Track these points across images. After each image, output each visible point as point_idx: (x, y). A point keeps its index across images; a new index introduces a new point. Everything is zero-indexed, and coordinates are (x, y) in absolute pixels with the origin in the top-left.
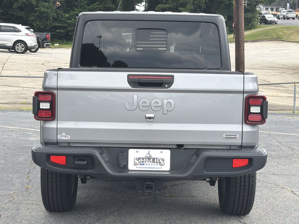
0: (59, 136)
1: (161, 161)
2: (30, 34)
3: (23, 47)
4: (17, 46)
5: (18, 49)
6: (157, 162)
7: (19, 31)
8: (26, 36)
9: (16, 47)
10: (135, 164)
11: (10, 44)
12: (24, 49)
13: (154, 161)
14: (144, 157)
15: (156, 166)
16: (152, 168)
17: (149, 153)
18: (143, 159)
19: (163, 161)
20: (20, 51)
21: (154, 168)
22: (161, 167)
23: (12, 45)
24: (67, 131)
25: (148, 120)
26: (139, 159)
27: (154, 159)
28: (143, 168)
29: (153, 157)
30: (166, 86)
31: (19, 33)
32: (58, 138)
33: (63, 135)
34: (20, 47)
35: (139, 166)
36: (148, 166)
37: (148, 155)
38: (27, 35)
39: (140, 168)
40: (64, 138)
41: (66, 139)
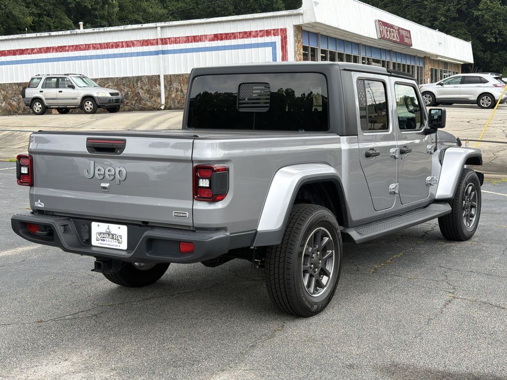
0: (36, 203)
1: (119, 238)
2: (499, 85)
3: (489, 101)
4: (483, 100)
5: (483, 104)
6: (116, 239)
7: (486, 82)
8: (493, 88)
9: (481, 101)
10: (98, 240)
11: (474, 98)
12: (490, 103)
13: (113, 238)
14: (104, 232)
15: (115, 244)
16: (111, 245)
17: (108, 228)
18: (104, 234)
19: (121, 238)
20: (486, 106)
22: (119, 244)
23: (476, 99)
25: (103, 190)
26: (101, 233)
27: (113, 235)
28: (103, 244)
29: (112, 233)
30: (119, 152)
31: (485, 85)
32: (36, 205)
34: (486, 101)
35: (100, 241)
36: (108, 243)
37: (108, 230)
38: (496, 86)
39: (101, 244)
40: (39, 206)
41: (41, 206)
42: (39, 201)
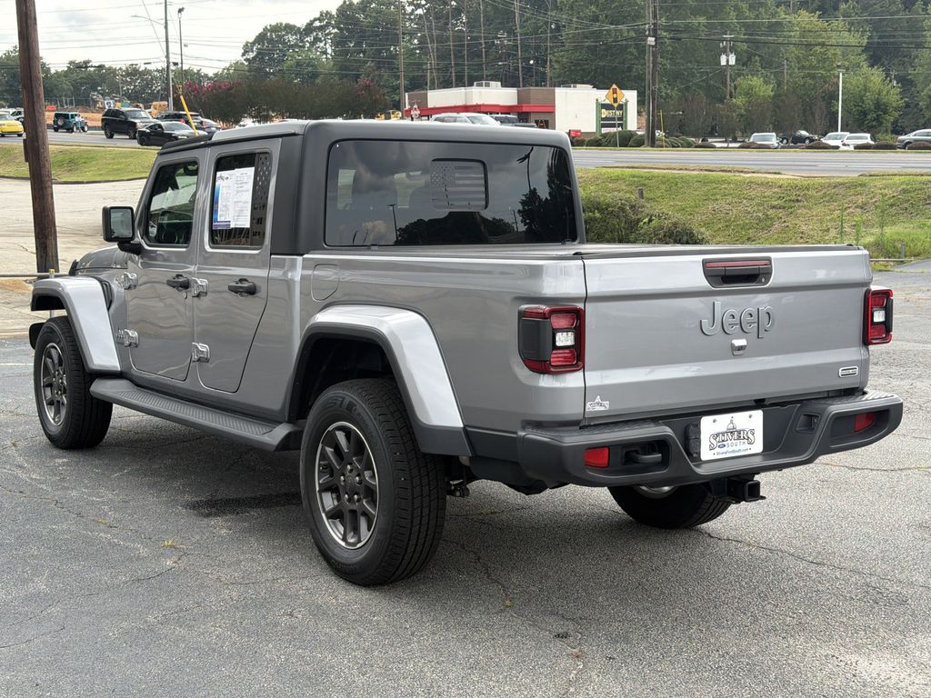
0: (588, 405)
1: (750, 435)
6: (744, 438)
10: (712, 449)
13: (739, 438)
14: (725, 430)
15: (742, 447)
16: (737, 451)
17: (732, 422)
18: (723, 434)
19: (753, 434)
21: (740, 450)
22: (750, 446)
24: (604, 391)
25: (736, 353)
26: (717, 435)
27: (739, 432)
28: (722, 453)
29: (738, 428)
30: (763, 280)
32: (587, 410)
33: (597, 401)
35: (717, 450)
36: (730, 449)
37: (731, 426)
39: (718, 454)
40: (598, 408)
41: (602, 409)
42: (598, 399)
